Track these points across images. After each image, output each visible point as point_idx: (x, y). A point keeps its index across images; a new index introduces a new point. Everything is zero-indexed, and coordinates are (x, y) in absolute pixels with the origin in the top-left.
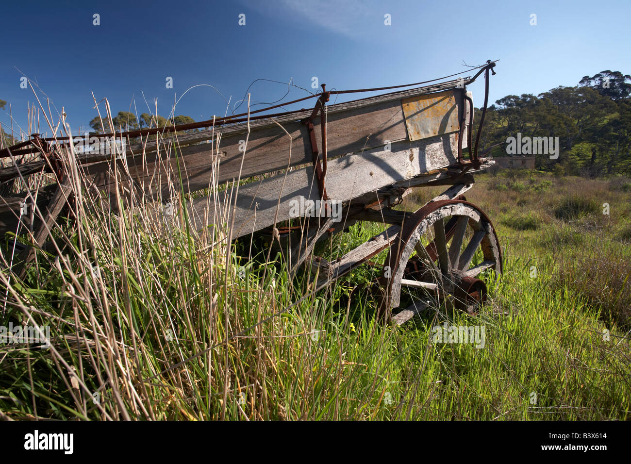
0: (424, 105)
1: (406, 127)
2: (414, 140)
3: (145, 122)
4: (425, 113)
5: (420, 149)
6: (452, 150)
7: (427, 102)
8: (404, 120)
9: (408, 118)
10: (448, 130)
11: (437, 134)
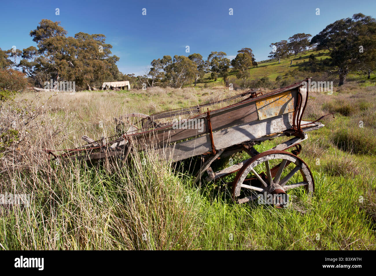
0: (270, 101)
1: (258, 114)
2: (262, 119)
3: (176, 60)
4: (270, 105)
5: (267, 123)
6: (290, 121)
7: (272, 100)
8: (257, 111)
9: (259, 109)
10: (286, 112)
11: (278, 115)
